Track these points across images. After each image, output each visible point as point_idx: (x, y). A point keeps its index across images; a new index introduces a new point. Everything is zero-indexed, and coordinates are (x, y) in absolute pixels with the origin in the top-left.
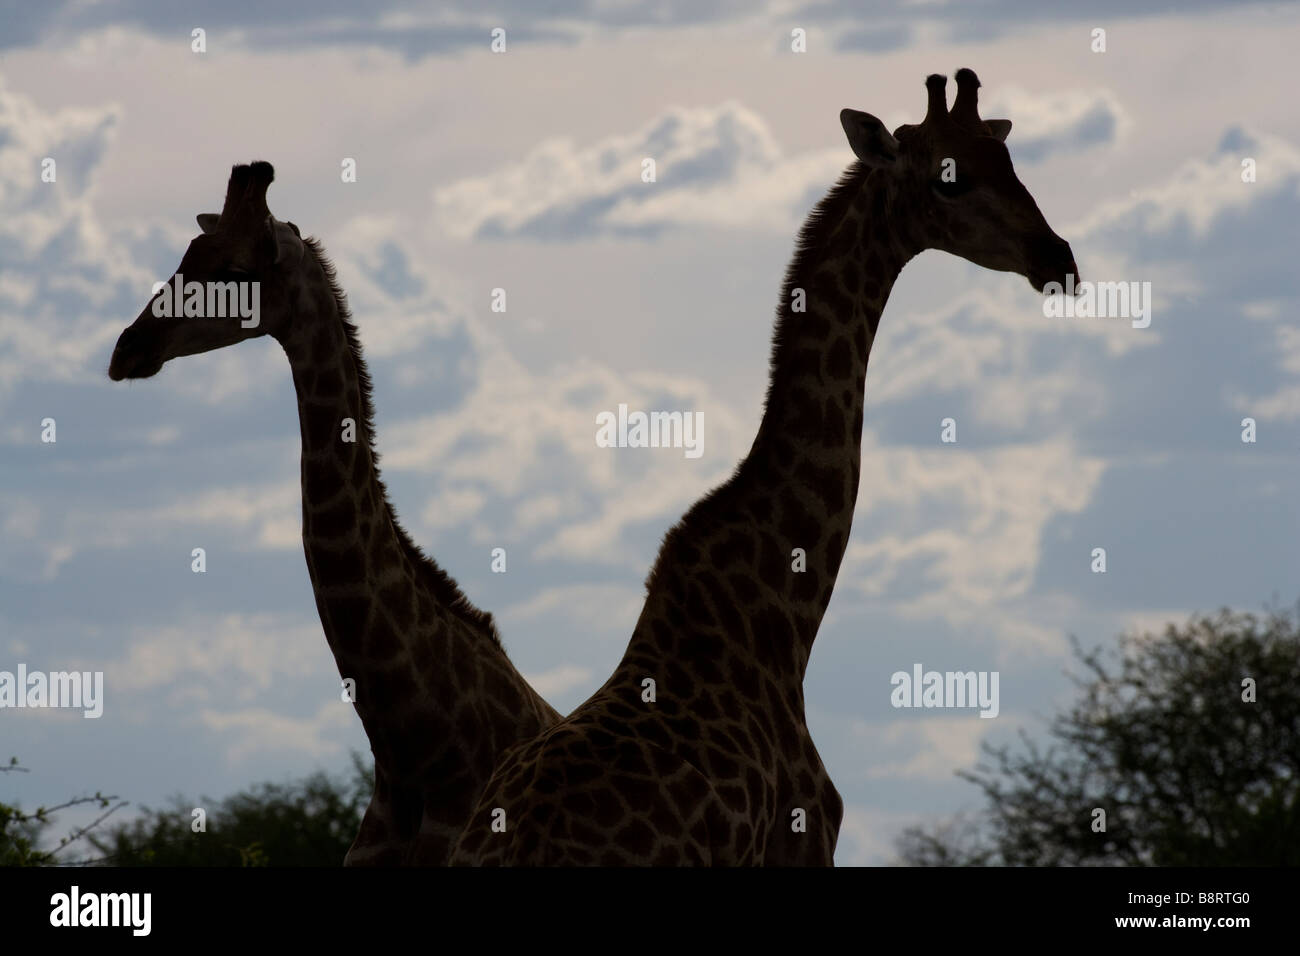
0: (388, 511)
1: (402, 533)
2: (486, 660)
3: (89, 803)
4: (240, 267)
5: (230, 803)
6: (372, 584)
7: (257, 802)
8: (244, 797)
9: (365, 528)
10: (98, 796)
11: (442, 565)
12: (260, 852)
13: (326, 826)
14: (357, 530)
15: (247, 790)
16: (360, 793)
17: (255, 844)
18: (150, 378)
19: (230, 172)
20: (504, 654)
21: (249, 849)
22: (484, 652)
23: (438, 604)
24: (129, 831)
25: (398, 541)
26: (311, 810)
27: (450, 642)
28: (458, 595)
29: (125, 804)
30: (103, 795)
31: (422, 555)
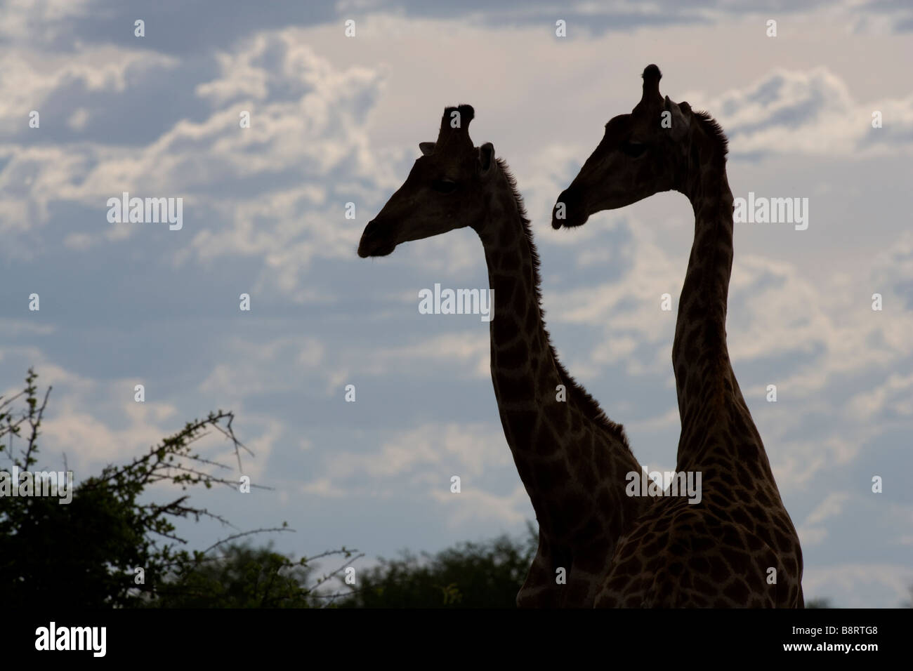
0: (551, 352)
1: (561, 367)
2: (618, 457)
3: (338, 554)
4: (450, 179)
5: (441, 556)
6: (538, 401)
7: (460, 555)
8: (451, 551)
9: (535, 363)
10: (344, 550)
11: (589, 391)
12: (457, 590)
13: (508, 573)
14: (528, 364)
15: (454, 547)
16: (532, 550)
17: (453, 585)
18: (387, 256)
19: (443, 112)
20: (631, 454)
21: (448, 588)
22: (618, 452)
23: (585, 417)
24: (370, 575)
25: (558, 373)
26: (498, 561)
27: (593, 444)
28: (599, 412)
29: (362, 555)
30: (347, 549)
31: (575, 384)
